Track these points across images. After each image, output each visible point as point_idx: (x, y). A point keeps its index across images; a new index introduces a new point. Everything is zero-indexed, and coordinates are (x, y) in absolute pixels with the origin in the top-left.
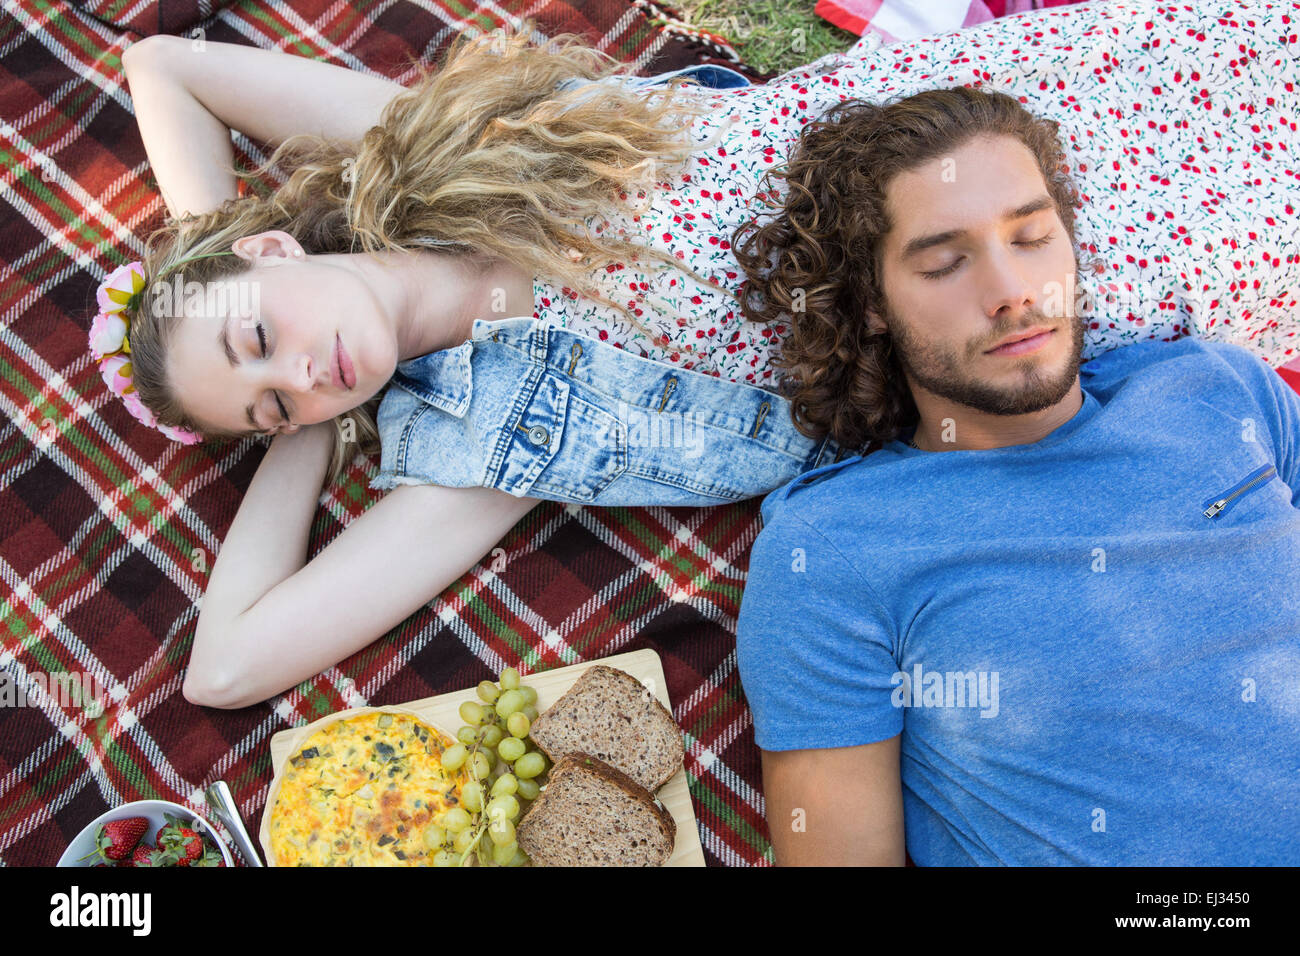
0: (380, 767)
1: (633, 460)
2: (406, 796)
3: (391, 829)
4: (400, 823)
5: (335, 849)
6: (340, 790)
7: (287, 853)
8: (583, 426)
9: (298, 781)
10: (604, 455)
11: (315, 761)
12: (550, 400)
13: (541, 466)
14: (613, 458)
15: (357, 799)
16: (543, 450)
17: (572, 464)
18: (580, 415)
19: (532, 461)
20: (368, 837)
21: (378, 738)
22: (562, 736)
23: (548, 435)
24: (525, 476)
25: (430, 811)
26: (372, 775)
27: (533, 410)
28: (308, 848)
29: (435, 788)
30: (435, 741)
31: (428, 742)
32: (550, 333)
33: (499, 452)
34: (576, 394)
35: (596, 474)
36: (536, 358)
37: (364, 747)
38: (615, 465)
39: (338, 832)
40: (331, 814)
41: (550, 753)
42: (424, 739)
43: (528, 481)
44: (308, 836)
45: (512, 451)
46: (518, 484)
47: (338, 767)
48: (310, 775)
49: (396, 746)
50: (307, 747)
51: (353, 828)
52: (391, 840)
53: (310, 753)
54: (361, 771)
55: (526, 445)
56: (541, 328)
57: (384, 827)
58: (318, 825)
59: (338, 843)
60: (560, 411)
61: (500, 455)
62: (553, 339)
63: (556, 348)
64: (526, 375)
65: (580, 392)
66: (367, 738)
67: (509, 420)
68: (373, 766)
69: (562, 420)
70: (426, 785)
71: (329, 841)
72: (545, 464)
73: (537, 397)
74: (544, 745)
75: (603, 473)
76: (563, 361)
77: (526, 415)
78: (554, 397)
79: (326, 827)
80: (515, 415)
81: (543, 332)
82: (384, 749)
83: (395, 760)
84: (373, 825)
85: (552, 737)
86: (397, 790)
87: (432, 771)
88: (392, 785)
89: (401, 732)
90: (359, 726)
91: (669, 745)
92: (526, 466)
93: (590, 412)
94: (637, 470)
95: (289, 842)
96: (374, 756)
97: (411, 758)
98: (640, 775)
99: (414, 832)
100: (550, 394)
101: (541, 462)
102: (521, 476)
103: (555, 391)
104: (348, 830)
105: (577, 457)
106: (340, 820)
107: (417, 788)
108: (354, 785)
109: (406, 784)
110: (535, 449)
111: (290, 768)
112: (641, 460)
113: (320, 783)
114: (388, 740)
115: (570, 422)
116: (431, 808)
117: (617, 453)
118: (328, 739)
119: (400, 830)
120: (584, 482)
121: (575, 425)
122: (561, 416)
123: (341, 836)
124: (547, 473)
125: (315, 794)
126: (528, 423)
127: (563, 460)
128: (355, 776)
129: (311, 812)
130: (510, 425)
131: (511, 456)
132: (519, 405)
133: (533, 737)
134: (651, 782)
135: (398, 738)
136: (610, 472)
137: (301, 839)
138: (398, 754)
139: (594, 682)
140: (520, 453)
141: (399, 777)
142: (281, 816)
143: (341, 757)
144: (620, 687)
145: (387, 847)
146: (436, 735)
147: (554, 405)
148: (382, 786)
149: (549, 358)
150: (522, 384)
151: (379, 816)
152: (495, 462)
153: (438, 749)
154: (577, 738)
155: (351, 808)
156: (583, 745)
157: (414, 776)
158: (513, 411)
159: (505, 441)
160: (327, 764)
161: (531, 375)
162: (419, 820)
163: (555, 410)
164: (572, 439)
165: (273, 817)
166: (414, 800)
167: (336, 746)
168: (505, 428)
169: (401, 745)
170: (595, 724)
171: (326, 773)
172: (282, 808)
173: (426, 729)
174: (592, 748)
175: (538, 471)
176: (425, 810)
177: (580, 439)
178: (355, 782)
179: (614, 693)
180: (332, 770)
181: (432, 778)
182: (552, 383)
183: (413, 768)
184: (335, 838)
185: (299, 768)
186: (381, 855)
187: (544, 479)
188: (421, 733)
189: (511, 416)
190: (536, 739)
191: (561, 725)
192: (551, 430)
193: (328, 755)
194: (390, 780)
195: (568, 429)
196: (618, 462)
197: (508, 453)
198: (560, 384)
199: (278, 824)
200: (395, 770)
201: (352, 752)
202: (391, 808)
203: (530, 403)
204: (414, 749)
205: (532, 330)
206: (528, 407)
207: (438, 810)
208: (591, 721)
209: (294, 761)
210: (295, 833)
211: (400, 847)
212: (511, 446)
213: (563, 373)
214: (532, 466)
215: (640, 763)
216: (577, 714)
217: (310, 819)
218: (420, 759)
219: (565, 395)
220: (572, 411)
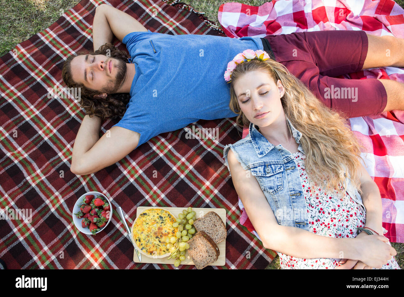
0: (159, 221)
1: (275, 195)
2: (163, 229)
3: (159, 235)
4: (161, 234)
5: (146, 236)
6: (150, 223)
7: (136, 234)
8: (277, 179)
9: (141, 219)
10: (273, 188)
11: (146, 216)
12: (277, 168)
13: (262, 175)
14: (273, 190)
15: (153, 227)
16: (266, 173)
17: (266, 182)
18: (279, 177)
19: (262, 172)
20: (154, 236)
21: (160, 215)
22: (201, 226)
23: (269, 173)
24: (257, 173)
25: (168, 234)
26: (157, 222)
27: (272, 166)
28: (141, 235)
29: (170, 229)
30: (172, 218)
31: (171, 218)
32: (292, 160)
33: (259, 164)
34: (282, 174)
35: (267, 188)
36: (284, 161)
37: (156, 216)
38: (272, 192)
39: (147, 233)
40: (147, 228)
41: (197, 229)
42: (170, 217)
43: (257, 175)
44: (141, 232)
45: (261, 167)
46: (255, 173)
47: (150, 219)
48: (144, 218)
49: (164, 217)
50: (144, 213)
51: (151, 233)
52: (158, 238)
53: (145, 214)
54: (155, 221)
55: (264, 169)
56: (291, 157)
57: (157, 234)
58: (144, 230)
59: (147, 235)
60: (277, 172)
61: (258, 165)
62: (291, 161)
63: (290, 163)
64: (278, 161)
65: (283, 174)
66: (158, 214)
67: (267, 162)
68: (158, 220)
69: (275, 173)
70: (168, 228)
71: (145, 234)
72: (263, 176)
73: (276, 165)
74: (196, 227)
75: (268, 190)
76: (288, 166)
77: (270, 165)
78: (279, 169)
79: (145, 231)
80: (269, 163)
81: (291, 158)
82: (161, 217)
83: (163, 220)
84: (155, 233)
85: (198, 226)
86: (162, 227)
87: (170, 225)
88: (161, 226)
89: (165, 215)
90: (156, 211)
91: (223, 234)
92: (260, 172)
93: (280, 179)
94: (274, 198)
95: (137, 232)
96: (158, 218)
97: (166, 221)
98: (215, 239)
99: (164, 237)
100: (278, 167)
101: (263, 175)
102: (257, 172)
103: (280, 168)
104: (150, 233)
105: (268, 182)
106: (149, 230)
107: (166, 228)
108: (153, 224)
109: (164, 226)
110: (265, 171)
111: (140, 216)
112: (276, 197)
113: (146, 221)
114: (162, 216)
115: (275, 176)
116: (168, 233)
117: (275, 190)
118: (149, 212)
119: (161, 236)
120: (264, 187)
121: (276, 177)
122: (276, 172)
123: (148, 234)
124: (261, 177)
125: (144, 223)
126: (269, 167)
127: (266, 179)
128: (153, 221)
129: (143, 227)
130: (266, 163)
131: (260, 167)
132: (271, 163)
133: (194, 225)
134: (217, 241)
135: (165, 216)
136: (270, 191)
137: (140, 232)
138: (164, 219)
139: (210, 215)
140: (262, 169)
141: (163, 224)
142: (136, 226)
143: (151, 217)
144: (216, 218)
145: (157, 239)
146: (173, 217)
147: (277, 170)
148: (159, 225)
149: (286, 163)
150: (276, 161)
151: (157, 232)
152: (256, 165)
153: (173, 221)
154: (204, 227)
155: (151, 228)
156: (205, 229)
157: (166, 225)
158: (269, 162)
159: (262, 164)
160: (148, 217)
161: (279, 162)
162: (165, 235)
163: (276, 171)
164: (272, 178)
165: (135, 226)
166: (165, 230)
167: (151, 214)
168: (265, 162)
169: (165, 217)
170: (208, 225)
171: (147, 219)
172: (137, 224)
173: (171, 216)
174: (206, 230)
175: (260, 175)
176: (167, 233)
177: (273, 180)
178: (153, 223)
179: (214, 219)
180: (149, 219)
181: (170, 227)
182: (281, 167)
183: (166, 223)
184: (147, 234)
185: (142, 217)
186: (156, 240)
187: (259, 177)
188: (170, 216)
189: (268, 162)
190: (195, 225)
191: (201, 223)
192: (271, 172)
193: (149, 215)
194: (161, 224)
195: (274, 176)
196: (273, 192)
197: (260, 166)
198: (282, 168)
199: (135, 228)
200: (162, 222)
201: (154, 216)
202: (160, 231)
203: (274, 165)
204: (167, 219)
205: (289, 156)
206: (272, 164)
207: (170, 234)
208: (208, 224)
209: (141, 215)
210: (138, 230)
211: (160, 240)
212: (262, 166)
213: (285, 168)
214: (260, 173)
215: (216, 236)
216: (205, 222)
217: (142, 228)
218: (168, 221)
219: (281, 171)
220: (278, 175)
